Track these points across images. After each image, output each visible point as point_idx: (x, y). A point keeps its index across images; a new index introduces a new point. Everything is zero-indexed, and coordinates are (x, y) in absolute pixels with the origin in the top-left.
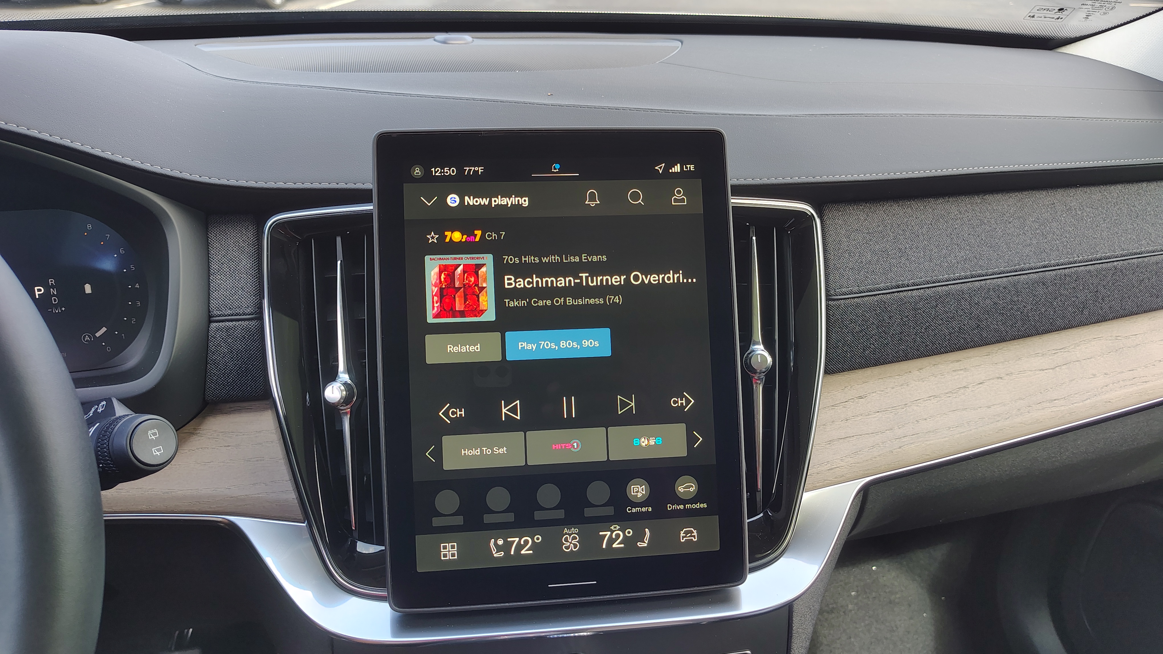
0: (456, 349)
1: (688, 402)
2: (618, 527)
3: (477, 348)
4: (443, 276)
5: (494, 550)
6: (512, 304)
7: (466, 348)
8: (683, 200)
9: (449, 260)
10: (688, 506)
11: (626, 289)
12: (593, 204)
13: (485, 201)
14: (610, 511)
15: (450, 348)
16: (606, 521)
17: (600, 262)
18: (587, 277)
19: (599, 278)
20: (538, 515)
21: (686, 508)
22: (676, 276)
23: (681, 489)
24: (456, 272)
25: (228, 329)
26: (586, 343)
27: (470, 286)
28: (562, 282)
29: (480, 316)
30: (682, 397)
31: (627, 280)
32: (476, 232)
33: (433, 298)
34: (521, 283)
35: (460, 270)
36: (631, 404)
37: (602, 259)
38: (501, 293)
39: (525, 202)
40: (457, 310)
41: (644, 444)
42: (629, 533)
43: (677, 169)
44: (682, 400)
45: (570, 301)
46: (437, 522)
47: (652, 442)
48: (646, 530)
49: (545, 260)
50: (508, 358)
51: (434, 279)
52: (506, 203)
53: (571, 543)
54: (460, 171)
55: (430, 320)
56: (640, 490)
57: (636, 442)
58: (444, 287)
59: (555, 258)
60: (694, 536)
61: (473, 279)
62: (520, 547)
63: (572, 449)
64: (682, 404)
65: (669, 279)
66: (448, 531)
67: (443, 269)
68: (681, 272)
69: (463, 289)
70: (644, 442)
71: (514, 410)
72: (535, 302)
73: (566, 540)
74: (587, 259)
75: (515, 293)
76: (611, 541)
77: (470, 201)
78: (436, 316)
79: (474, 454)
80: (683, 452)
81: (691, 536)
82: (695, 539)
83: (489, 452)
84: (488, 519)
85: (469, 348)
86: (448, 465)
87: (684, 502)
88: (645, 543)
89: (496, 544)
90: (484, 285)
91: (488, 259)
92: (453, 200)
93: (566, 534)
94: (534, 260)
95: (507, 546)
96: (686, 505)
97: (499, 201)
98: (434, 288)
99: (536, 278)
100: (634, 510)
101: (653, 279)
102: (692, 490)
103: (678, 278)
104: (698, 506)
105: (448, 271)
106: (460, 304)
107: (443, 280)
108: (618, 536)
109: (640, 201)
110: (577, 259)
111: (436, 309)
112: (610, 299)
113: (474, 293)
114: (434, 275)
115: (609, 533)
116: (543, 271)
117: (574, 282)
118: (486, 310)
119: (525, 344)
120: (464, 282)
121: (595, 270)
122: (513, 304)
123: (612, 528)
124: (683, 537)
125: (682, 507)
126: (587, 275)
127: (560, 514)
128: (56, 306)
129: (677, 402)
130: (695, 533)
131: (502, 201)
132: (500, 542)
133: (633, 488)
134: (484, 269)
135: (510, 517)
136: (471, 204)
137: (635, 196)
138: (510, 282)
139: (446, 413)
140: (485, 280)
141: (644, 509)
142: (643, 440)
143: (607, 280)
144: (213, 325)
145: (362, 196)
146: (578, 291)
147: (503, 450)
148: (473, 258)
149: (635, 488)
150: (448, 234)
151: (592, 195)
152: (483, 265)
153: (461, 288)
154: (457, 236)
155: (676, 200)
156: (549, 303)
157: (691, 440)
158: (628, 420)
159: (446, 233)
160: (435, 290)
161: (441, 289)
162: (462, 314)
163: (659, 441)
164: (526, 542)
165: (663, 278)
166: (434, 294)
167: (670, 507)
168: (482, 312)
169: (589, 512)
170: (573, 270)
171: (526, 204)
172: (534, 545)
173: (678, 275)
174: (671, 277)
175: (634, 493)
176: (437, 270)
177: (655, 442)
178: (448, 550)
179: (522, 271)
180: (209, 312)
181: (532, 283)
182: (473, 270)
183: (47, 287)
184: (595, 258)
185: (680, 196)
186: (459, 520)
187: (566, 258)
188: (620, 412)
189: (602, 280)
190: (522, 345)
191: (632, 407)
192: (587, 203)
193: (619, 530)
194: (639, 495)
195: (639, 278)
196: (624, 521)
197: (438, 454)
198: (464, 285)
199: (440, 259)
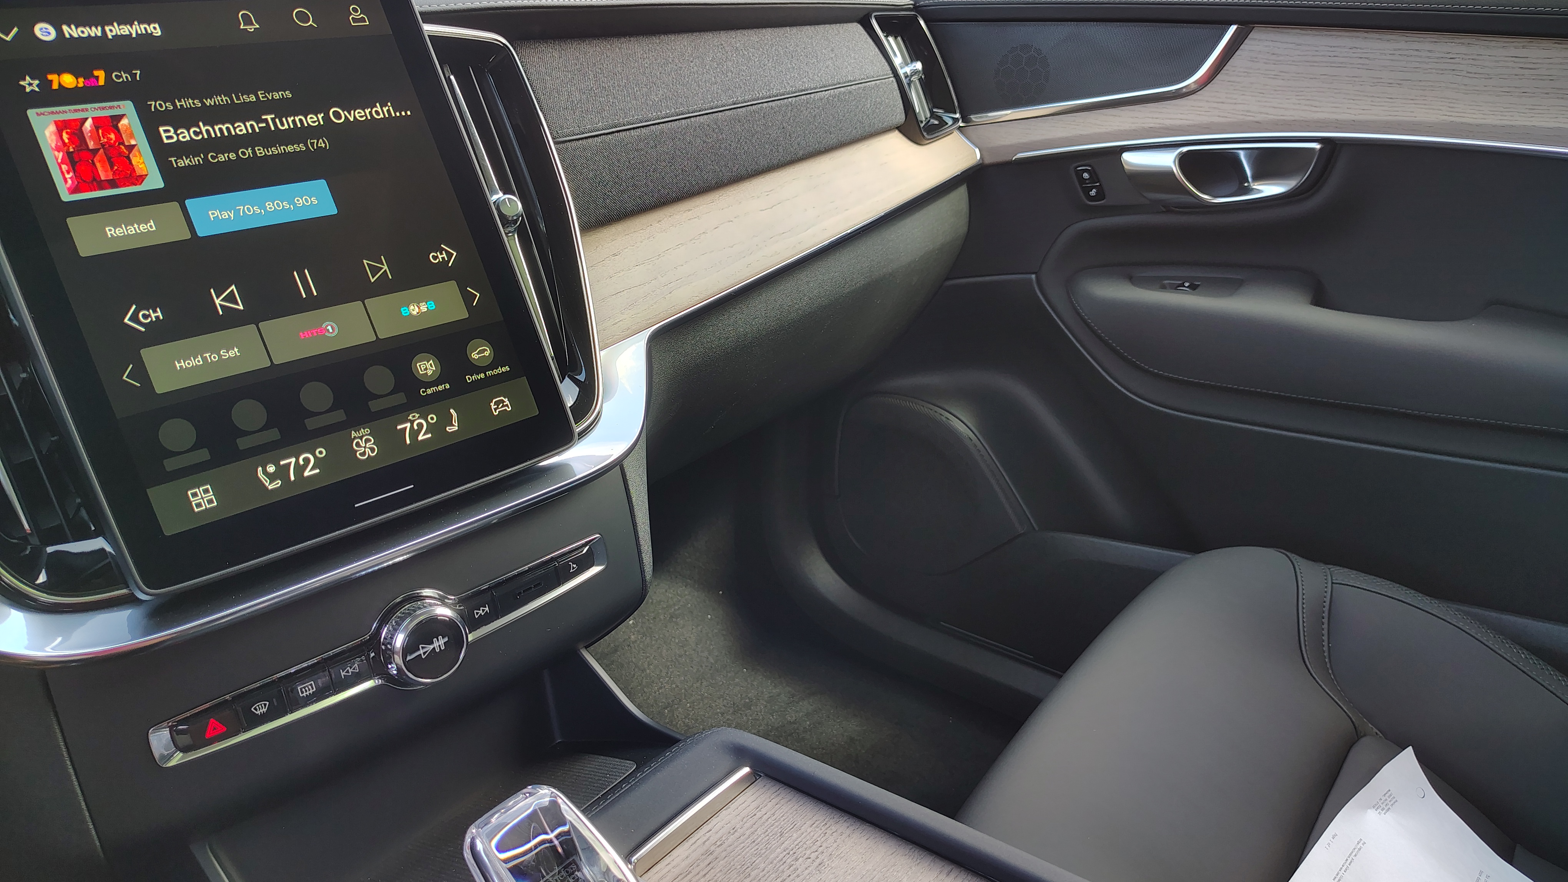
0: (119, 232)
1: (450, 255)
2: (417, 415)
3: (151, 226)
4: (65, 136)
5: (267, 482)
6: (181, 163)
7: (135, 228)
8: (363, 20)
9: (69, 113)
10: (489, 373)
11: (327, 129)
12: (251, 29)
13: (95, 32)
14: (400, 398)
15: (110, 231)
16: (401, 411)
17: (283, 99)
18: (273, 120)
19: (290, 120)
20: (311, 424)
21: (488, 376)
22: (385, 109)
23: (475, 356)
24: (83, 128)
26: (300, 202)
27: (111, 145)
28: (241, 129)
29: (140, 184)
30: (441, 250)
31: (327, 119)
32: (96, 73)
33: (61, 168)
34: (185, 135)
35: (88, 124)
36: (383, 268)
37: (286, 95)
38: (161, 152)
39: (155, 30)
40: (103, 178)
41: (415, 313)
42: (433, 418)
44: (441, 254)
45: (260, 152)
46: (170, 464)
47: (424, 309)
48: (451, 410)
49: (208, 102)
50: (201, 233)
51: (52, 141)
52: (127, 33)
53: (365, 447)
55: (66, 196)
56: (428, 366)
57: (404, 311)
58: (71, 150)
59: (221, 99)
60: (507, 405)
61: (112, 136)
62: (300, 469)
63: (327, 334)
64: (443, 258)
65: (377, 113)
66: (192, 473)
67: (61, 126)
68: (389, 104)
69: (102, 150)
70: (414, 310)
71: (231, 298)
72: (213, 157)
73: (358, 445)
74: (266, 97)
75: (181, 149)
76: (414, 434)
77: (71, 31)
78: (75, 190)
79: (195, 365)
80: (462, 314)
81: (503, 406)
82: (509, 408)
83: (215, 358)
84: (243, 443)
85: (139, 228)
86: (161, 386)
87: (484, 370)
88: (454, 425)
89: (265, 472)
90: (133, 143)
91: (127, 108)
92: (44, 32)
93: (355, 438)
94: (194, 103)
95: (282, 472)
96: (487, 373)
97: (114, 30)
98: (56, 153)
99: (204, 126)
100: (429, 391)
101: (359, 114)
102: (487, 353)
103: (388, 111)
104: (499, 371)
105: (72, 128)
106: (106, 171)
107: (66, 141)
108: (420, 426)
109: (311, 22)
110: (253, 98)
111: (70, 182)
112: (312, 144)
113: (121, 153)
114: (51, 135)
115: (408, 425)
116: (213, 116)
117: (259, 128)
118: (146, 175)
119: (217, 213)
120: (100, 140)
121: (282, 109)
122: (184, 162)
123: (409, 418)
124: (495, 409)
125: (482, 376)
126: (273, 116)
127: (339, 416)
129: (437, 257)
130: (507, 401)
131: (122, 31)
132: (271, 469)
133: (420, 366)
134: (124, 122)
135: (274, 434)
136: (76, 35)
137: (303, 17)
138: (167, 134)
139: (134, 319)
140: (132, 136)
141: (441, 388)
142: (412, 307)
143: (301, 120)
146: (267, 137)
147: (234, 352)
148: (104, 108)
149: (421, 366)
151: (245, 17)
152: (121, 117)
153: (97, 150)
154: (68, 80)
155: (354, 20)
156: (232, 156)
157: (468, 298)
158: (385, 287)
159: (50, 77)
160: (60, 155)
161: (68, 153)
162: (112, 184)
163: (432, 305)
164: (307, 461)
165: (370, 113)
166: (59, 161)
167: (469, 379)
168: (140, 179)
169: (375, 406)
170: (253, 112)
171: (158, 32)
172: (318, 463)
173: (387, 108)
174: (381, 112)
175: (422, 371)
176: (52, 128)
177: (427, 308)
178: (200, 497)
179: (181, 119)
181: (201, 132)
182: (109, 124)
184: (277, 96)
185: (358, 15)
186: (203, 455)
187: (238, 99)
188: (373, 280)
189: (294, 121)
190: (213, 214)
191: (386, 270)
192: (242, 27)
193: (419, 418)
194: (430, 373)
195: (341, 116)
196: (422, 405)
197: (141, 374)
198: (103, 145)
199: (52, 113)
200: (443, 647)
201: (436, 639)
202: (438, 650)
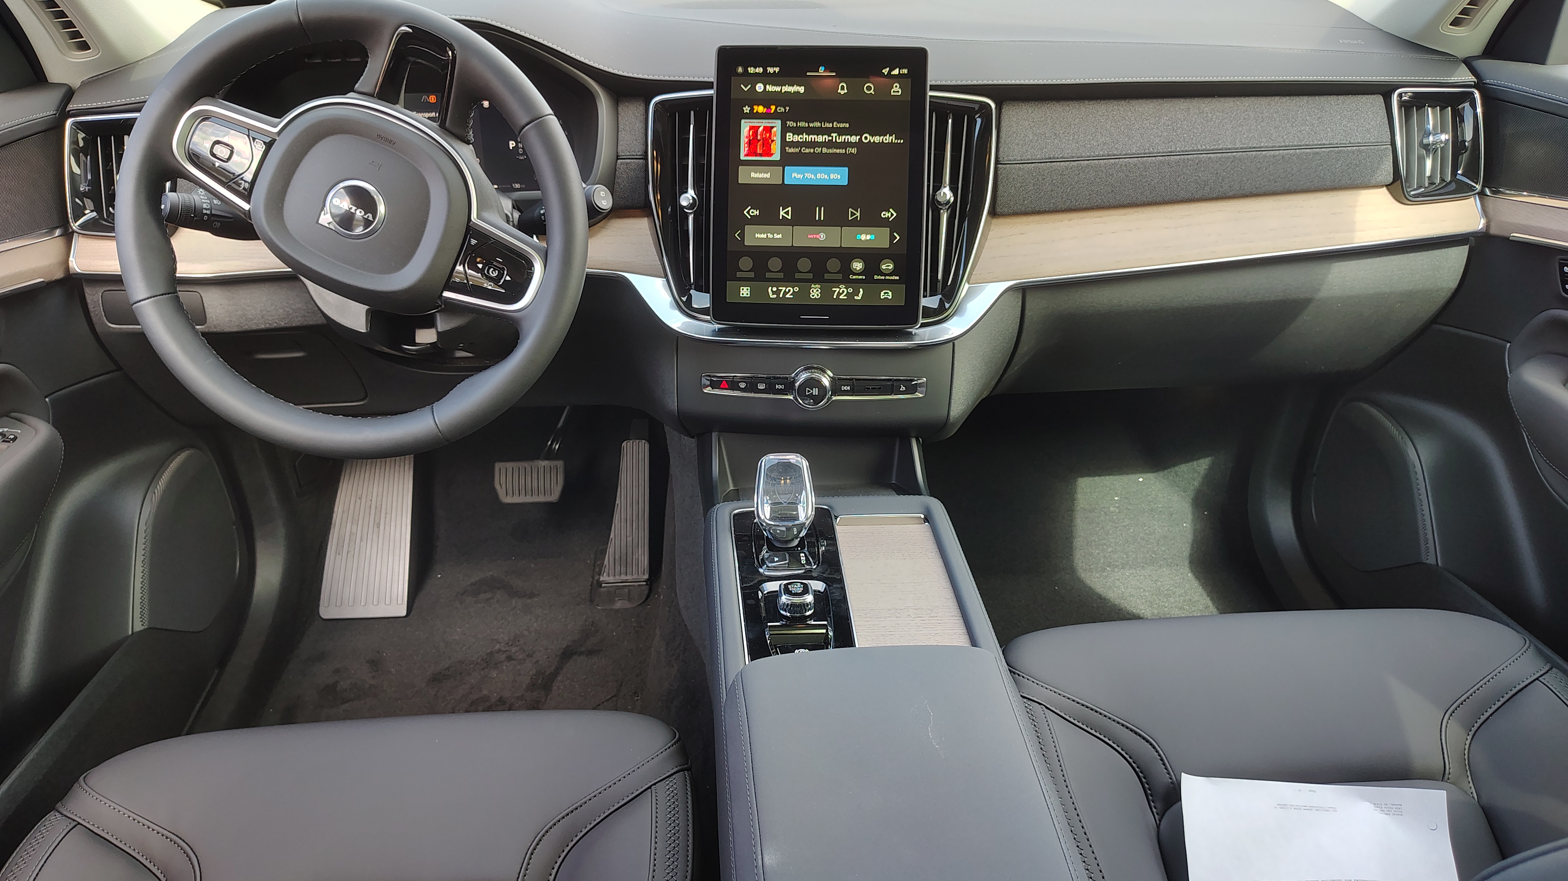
0: (756, 176)
1: (892, 215)
2: (844, 286)
3: (768, 175)
5: (771, 293)
6: (790, 151)
7: (761, 175)
8: (898, 92)
9: (755, 123)
10: (887, 277)
11: (859, 145)
12: (842, 92)
13: (778, 89)
14: (840, 276)
15: (753, 175)
16: (837, 282)
17: (844, 128)
18: (836, 136)
19: (843, 137)
20: (798, 276)
22: (891, 138)
23: (884, 267)
24: (759, 130)
25: (627, 164)
26: (832, 176)
27: (766, 139)
28: (820, 139)
29: (771, 157)
30: (889, 212)
31: (860, 139)
32: (772, 107)
33: (745, 145)
34: (796, 138)
35: (761, 129)
36: (856, 214)
37: (846, 125)
38: (784, 143)
39: (802, 89)
40: (758, 152)
41: (863, 239)
42: (850, 290)
43: (896, 72)
44: (888, 214)
45: (825, 150)
46: (739, 274)
47: (868, 238)
48: (861, 290)
49: (811, 125)
50: (786, 183)
51: (746, 134)
52: (790, 91)
53: (815, 293)
54: (765, 70)
55: (742, 157)
56: (859, 266)
57: (859, 237)
58: (751, 139)
59: (817, 124)
60: (889, 296)
61: (768, 135)
62: (785, 293)
63: (820, 239)
64: (888, 216)
65: (886, 139)
66: (746, 281)
67: (751, 128)
68: (894, 136)
69: (762, 140)
70: (863, 237)
71: (787, 213)
72: (804, 150)
73: (813, 291)
74: (837, 125)
75: (793, 144)
76: (839, 294)
77: (770, 88)
78: (746, 155)
79: (763, 237)
80: (887, 245)
81: (888, 295)
83: (771, 236)
84: (768, 275)
85: (763, 175)
86: (747, 242)
87: (885, 275)
88: (859, 297)
89: (772, 290)
90: (775, 139)
91: (778, 123)
92: (760, 87)
93: (813, 288)
94: (805, 125)
95: (779, 291)
97: (786, 89)
99: (806, 135)
100: (854, 277)
101: (877, 139)
102: (890, 268)
103: (892, 139)
104: (893, 278)
105: (754, 129)
106: (760, 149)
107: (751, 134)
108: (843, 291)
109: (872, 91)
110: (831, 125)
111: (746, 152)
112: (849, 150)
113: (768, 143)
114: (746, 131)
115: (838, 290)
116: (810, 131)
117: (828, 139)
118: (775, 153)
119: (796, 175)
120: (763, 136)
121: (841, 132)
122: (792, 150)
123: (840, 286)
124: (883, 296)
125: (883, 278)
126: (836, 134)
127: (810, 276)
128: (521, 155)
129: (885, 215)
130: (890, 293)
131: (788, 89)
132: (775, 289)
133: (855, 264)
134: (775, 129)
135: (781, 275)
136: (770, 91)
137: (869, 88)
138: (790, 137)
139: (748, 212)
140: (775, 136)
141: (860, 277)
142: (863, 235)
143: (848, 139)
144: (619, 161)
145: (707, 85)
146: (830, 144)
147: (779, 236)
148: (769, 123)
150: (755, 107)
151: (843, 87)
152: (775, 127)
153: (760, 140)
154: (761, 109)
155: (894, 91)
156: (812, 151)
157: (892, 239)
158: (855, 223)
160: (747, 140)
161: (750, 140)
162: (761, 155)
163: (873, 237)
164: (789, 290)
165: (883, 139)
166: (746, 142)
167: (876, 277)
168: (772, 154)
169: (827, 276)
170: (828, 132)
171: (802, 91)
172: (794, 293)
174: (888, 139)
175: (855, 267)
176: (748, 128)
178: (746, 291)
179: (797, 131)
180: (617, 153)
181: (803, 138)
182: (768, 129)
183: (517, 143)
184: (842, 125)
185: (898, 89)
186: (752, 275)
187: (824, 124)
188: (850, 219)
189: (845, 139)
190: (794, 175)
191: (858, 216)
192: (839, 91)
193: (844, 288)
194: (858, 269)
195: (867, 138)
196: (847, 282)
197: (742, 235)
198: (763, 138)
199: (750, 122)
200: (817, 394)
201: (814, 389)
202: (814, 394)
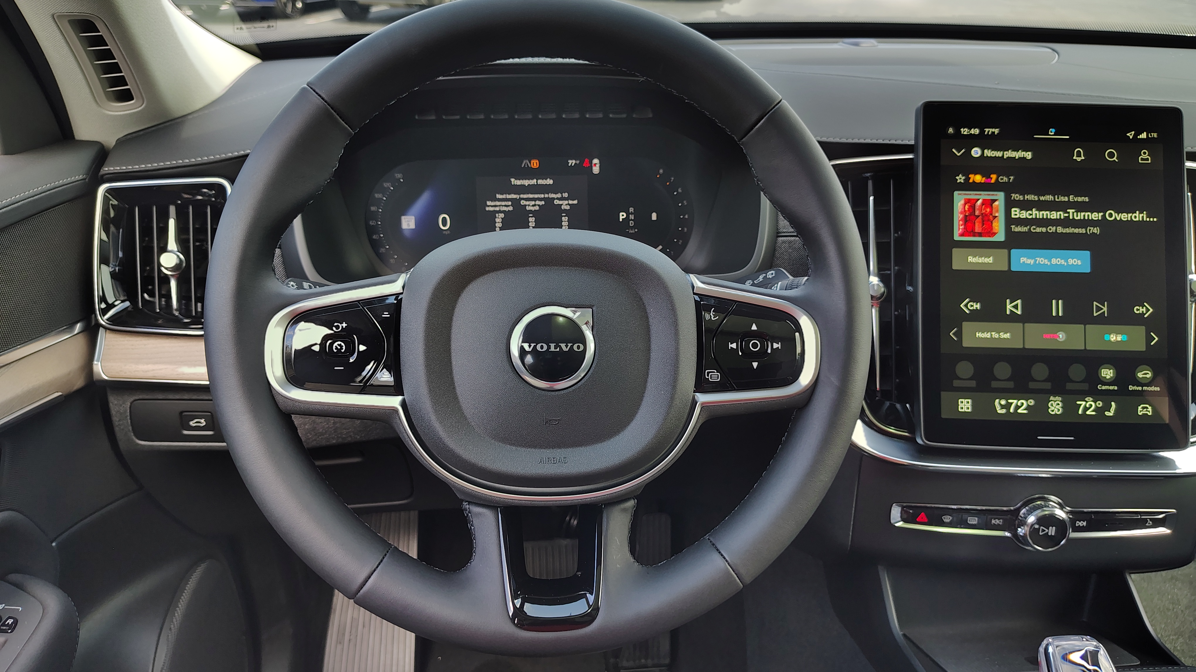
0: (974, 260)
1: (1148, 310)
2: (1091, 399)
3: (990, 260)
4: (967, 207)
5: (998, 408)
6: (1016, 230)
7: (982, 260)
8: (1147, 159)
9: (972, 195)
10: (1145, 388)
11: (1102, 223)
12: (1079, 159)
13: (999, 154)
14: (1085, 386)
15: (971, 259)
16: (1082, 394)
17: (1083, 202)
18: (1073, 213)
19: (1083, 214)
20: (1032, 385)
22: (1141, 215)
23: (1140, 375)
24: (976, 204)
25: (790, 242)
26: (1071, 261)
27: (986, 215)
28: (1054, 215)
29: (993, 237)
30: (1143, 306)
31: (1104, 216)
32: (992, 176)
33: (959, 222)
34: (1024, 215)
35: (979, 202)
36: (1102, 309)
37: (1085, 200)
38: (1010, 221)
39: (1029, 155)
40: (976, 231)
41: (1112, 340)
42: (1100, 404)
43: (1144, 136)
44: (1143, 308)
45: (1060, 230)
46: (956, 383)
47: (1119, 339)
48: (1113, 403)
49: (1042, 198)
50: (1013, 269)
51: (960, 208)
52: (1014, 156)
53: (1055, 408)
54: (982, 131)
55: (957, 237)
56: (1109, 373)
57: (1107, 337)
58: (967, 214)
59: (1049, 198)
60: (1149, 411)
61: (988, 210)
62: (1017, 407)
63: (1058, 339)
64: (1143, 311)
65: (1135, 217)
66: (965, 392)
67: (967, 201)
68: (1145, 213)
69: (980, 217)
70: (1113, 338)
71: (1016, 307)
72: (1034, 229)
73: (1052, 405)
74: (1074, 199)
75: (1020, 222)
76: (1086, 409)
77: (988, 153)
78: (962, 235)
79: (986, 337)
80: (1143, 348)
81: (1147, 411)
82: (1149, 413)
83: (997, 336)
84: (994, 384)
85: (984, 260)
86: (966, 343)
87: (1142, 385)
88: (1111, 412)
89: (1000, 403)
90: (997, 215)
91: (1000, 196)
92: (976, 152)
93: (1052, 400)
94: (1034, 198)
95: (1008, 405)
97: (1009, 154)
98: (960, 215)
99: (1035, 211)
100: (1104, 388)
101: (1124, 217)
102: (1148, 376)
103: (1143, 217)
104: (1153, 389)
105: (971, 203)
106: (979, 228)
107: (966, 209)
108: (1091, 405)
109: (1115, 159)
110: (1066, 199)
111: (961, 230)
112: (1090, 230)
113: (989, 220)
114: (960, 205)
115: (1084, 403)
116: (1040, 206)
117: (1064, 216)
118: (997, 233)
119: (1025, 259)
120: (982, 211)
121: (1080, 207)
122: (1018, 229)
123: (1086, 399)
124: (1141, 411)
125: (1140, 388)
126: (1073, 211)
127: (1048, 386)
128: (632, 228)
129: (1138, 310)
130: (1150, 409)
131: (1012, 155)
132: (1003, 402)
133: (1104, 371)
134: (996, 203)
135: (1011, 385)
136: (989, 155)
137: (1111, 155)
138: (1016, 213)
139: (966, 306)
140: (997, 211)
141: (1111, 388)
142: (1112, 336)
143: (1088, 216)
144: (780, 239)
146: (1066, 222)
147: (1007, 336)
148: (989, 195)
149: (1105, 372)
150: (971, 176)
151: (1079, 153)
152: (995, 200)
153: (979, 216)
154: (978, 178)
155: (1142, 159)
156: (1044, 230)
157: (1149, 339)
158: (1101, 320)
159: (970, 176)
160: (961, 216)
161: (965, 216)
162: (980, 235)
163: (1125, 338)
164: (1022, 404)
165: (1131, 217)
166: (960, 219)
167: (1131, 388)
168: (994, 234)
169: (1069, 386)
170: (1063, 207)
171: (1029, 157)
172: (1028, 408)
173: (1142, 215)
174: (1138, 216)
175: (1104, 374)
176: (962, 202)
177: (1121, 339)
178: (966, 404)
179: (1026, 206)
180: (777, 229)
181: (1032, 214)
182: (989, 203)
183: (628, 214)
184: (1080, 199)
185: (1146, 156)
186: (973, 384)
187: (1058, 198)
188: (1095, 314)
189: (1084, 216)
190: (1023, 260)
191: (1104, 311)
192: (1074, 158)
193: (1092, 401)
194: (1108, 377)
195: (1113, 215)
196: (1096, 395)
197: (959, 334)
198: (982, 214)
199: (965, 194)
200: (1053, 534)
201: (1051, 528)
202: (1050, 534)
